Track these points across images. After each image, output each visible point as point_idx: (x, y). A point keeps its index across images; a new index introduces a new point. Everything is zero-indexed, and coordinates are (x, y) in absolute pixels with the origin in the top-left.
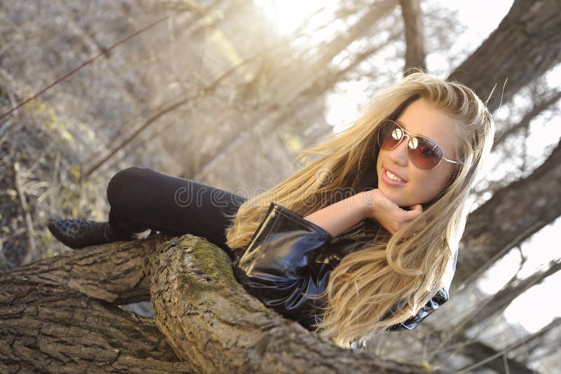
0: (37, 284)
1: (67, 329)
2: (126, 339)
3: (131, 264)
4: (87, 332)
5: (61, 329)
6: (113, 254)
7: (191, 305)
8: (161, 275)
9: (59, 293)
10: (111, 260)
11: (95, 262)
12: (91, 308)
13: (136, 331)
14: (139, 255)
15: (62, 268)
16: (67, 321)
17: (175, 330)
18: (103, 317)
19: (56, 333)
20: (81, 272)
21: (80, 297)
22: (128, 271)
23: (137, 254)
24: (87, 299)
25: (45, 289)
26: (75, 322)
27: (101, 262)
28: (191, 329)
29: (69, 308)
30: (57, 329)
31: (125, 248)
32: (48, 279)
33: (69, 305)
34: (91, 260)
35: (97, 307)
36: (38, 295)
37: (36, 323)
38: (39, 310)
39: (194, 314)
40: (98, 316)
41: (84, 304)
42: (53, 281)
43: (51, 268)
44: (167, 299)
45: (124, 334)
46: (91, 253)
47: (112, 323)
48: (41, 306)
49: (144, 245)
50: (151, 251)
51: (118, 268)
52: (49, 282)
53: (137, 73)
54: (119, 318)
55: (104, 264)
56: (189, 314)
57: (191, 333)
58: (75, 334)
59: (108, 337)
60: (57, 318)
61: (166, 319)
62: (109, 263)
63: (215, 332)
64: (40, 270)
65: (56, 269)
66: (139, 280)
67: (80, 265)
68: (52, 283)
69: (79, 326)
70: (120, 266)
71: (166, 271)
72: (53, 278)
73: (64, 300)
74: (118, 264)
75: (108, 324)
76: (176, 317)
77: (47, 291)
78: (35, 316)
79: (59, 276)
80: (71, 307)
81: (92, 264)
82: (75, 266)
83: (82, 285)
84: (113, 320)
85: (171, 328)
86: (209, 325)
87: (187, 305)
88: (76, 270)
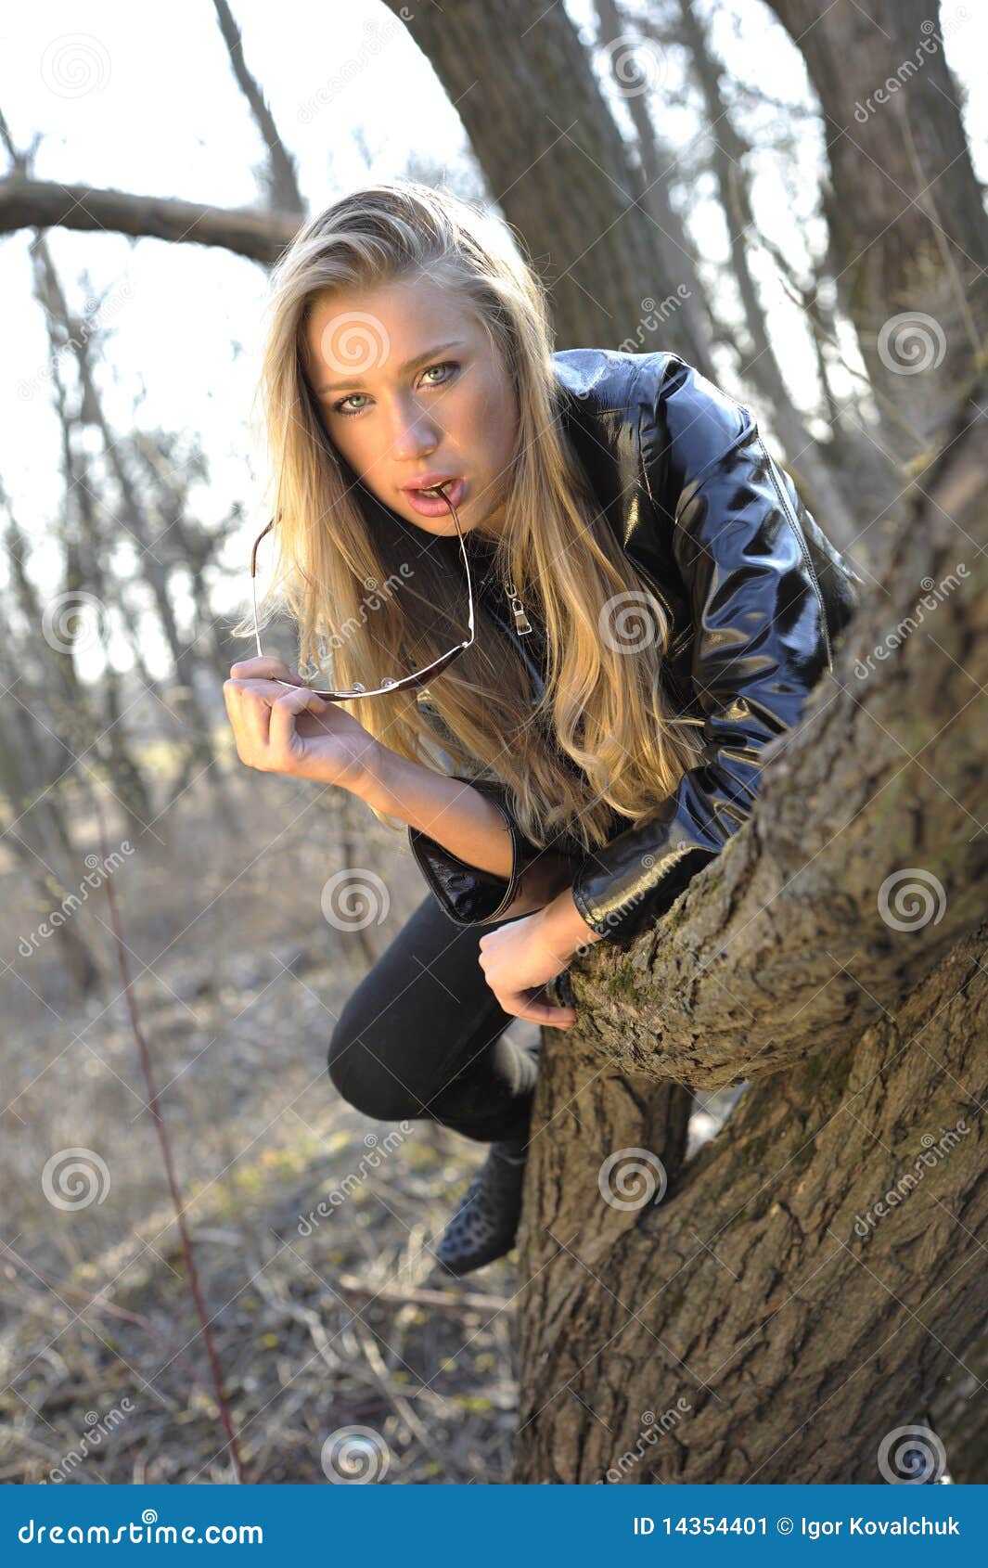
0: (563, 1335)
1: (687, 1306)
2: (755, 1177)
3: (585, 1099)
4: (709, 1263)
5: (683, 1320)
6: (551, 1132)
7: (676, 989)
8: (606, 1037)
9: (601, 1290)
10: (563, 1144)
11: (558, 1184)
12: (660, 1231)
13: (747, 1149)
14: (571, 1075)
15: (549, 1262)
16: (670, 1298)
17: (723, 1050)
18: (691, 1212)
19: (690, 1333)
20: (569, 1222)
21: (625, 1249)
22: (601, 1113)
23: (567, 1079)
24: (635, 1232)
25: (581, 1320)
26: (679, 1282)
27: (561, 1168)
28: (724, 1010)
29: (643, 1283)
30: (679, 1330)
31: (546, 1100)
32: (562, 1306)
33: (635, 1281)
34: (550, 1189)
35: (662, 1218)
36: (588, 1343)
37: (649, 1374)
38: (623, 1352)
39: (695, 993)
40: (685, 1223)
41: (645, 1245)
42: (570, 1294)
43: (540, 1289)
44: (655, 1042)
45: (743, 1177)
46: (535, 1184)
47: (711, 1197)
48: (616, 1346)
49: (552, 1052)
50: (566, 1041)
51: (584, 1135)
52: (568, 1307)
53: (279, 938)
54: (707, 1176)
55: (569, 1164)
56: (693, 1003)
57: (731, 1014)
58: (705, 1292)
59: (737, 1218)
60: (657, 1318)
61: (697, 1062)
62: (570, 1150)
63: (739, 955)
64: (537, 1315)
65: (547, 1279)
66: (627, 1097)
67: (555, 1220)
68: (572, 1299)
69: (692, 1274)
70: (584, 1129)
71: (599, 1022)
72: (562, 1292)
73: (619, 1287)
74: (578, 1130)
75: (709, 1207)
76: (696, 1037)
77: (588, 1318)
78: (634, 1367)
79: (563, 1276)
80: (641, 1276)
81: (560, 1189)
82: (553, 1232)
83: (599, 1232)
84: (706, 1191)
85: (717, 1057)
86: (723, 964)
87: (672, 1000)
88: (561, 1232)
